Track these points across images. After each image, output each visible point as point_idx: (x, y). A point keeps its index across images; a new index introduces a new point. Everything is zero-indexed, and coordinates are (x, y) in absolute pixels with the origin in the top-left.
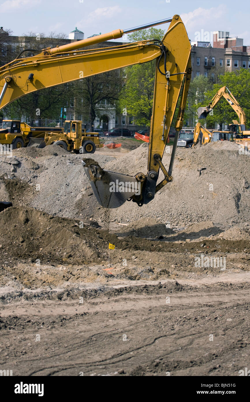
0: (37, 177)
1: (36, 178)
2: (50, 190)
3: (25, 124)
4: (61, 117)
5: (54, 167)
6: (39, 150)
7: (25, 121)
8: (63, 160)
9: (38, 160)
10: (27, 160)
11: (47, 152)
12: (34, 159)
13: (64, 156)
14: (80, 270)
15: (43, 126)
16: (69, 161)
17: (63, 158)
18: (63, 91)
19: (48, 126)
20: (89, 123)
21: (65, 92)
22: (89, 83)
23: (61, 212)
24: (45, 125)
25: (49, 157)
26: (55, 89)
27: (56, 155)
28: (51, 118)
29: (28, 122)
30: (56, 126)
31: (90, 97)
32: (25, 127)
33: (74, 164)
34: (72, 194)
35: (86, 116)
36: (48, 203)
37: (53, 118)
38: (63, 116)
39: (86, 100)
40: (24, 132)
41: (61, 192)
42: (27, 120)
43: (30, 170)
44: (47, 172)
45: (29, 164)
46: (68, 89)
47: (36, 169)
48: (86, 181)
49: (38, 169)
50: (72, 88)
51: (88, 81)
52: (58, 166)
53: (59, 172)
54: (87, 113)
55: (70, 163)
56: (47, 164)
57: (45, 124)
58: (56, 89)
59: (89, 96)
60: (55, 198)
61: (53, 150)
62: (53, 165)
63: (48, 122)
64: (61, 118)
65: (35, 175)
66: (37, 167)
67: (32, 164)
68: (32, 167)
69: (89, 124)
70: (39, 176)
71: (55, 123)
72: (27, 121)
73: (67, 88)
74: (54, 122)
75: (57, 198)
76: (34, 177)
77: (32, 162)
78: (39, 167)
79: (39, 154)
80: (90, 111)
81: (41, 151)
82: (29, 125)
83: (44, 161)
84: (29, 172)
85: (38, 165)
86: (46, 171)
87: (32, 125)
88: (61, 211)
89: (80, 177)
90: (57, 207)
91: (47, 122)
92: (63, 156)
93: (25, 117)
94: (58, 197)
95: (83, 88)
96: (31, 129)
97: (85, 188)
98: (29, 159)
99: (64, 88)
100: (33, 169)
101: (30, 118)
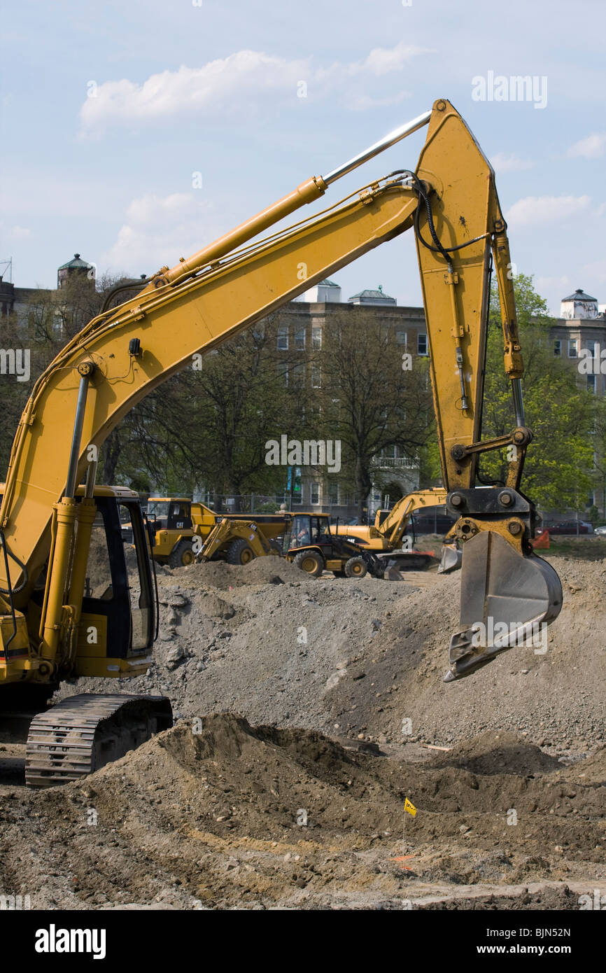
0: (230, 635)
1: (228, 638)
2: (262, 667)
3: (202, 508)
4: (289, 489)
5: (272, 612)
6: (235, 570)
7: (203, 501)
8: (293, 595)
9: (233, 596)
10: (206, 595)
11: (256, 574)
12: (222, 592)
13: (295, 584)
14: (335, 860)
15: (245, 511)
16: (308, 598)
17: (292, 591)
18: (293, 428)
19: (259, 512)
20: (356, 503)
21: (298, 430)
22: (354, 408)
23: (288, 721)
24: (249, 508)
25: (258, 587)
26: (273, 423)
27: (276, 581)
28: (264, 491)
29: (209, 503)
30: (276, 512)
31: (357, 441)
32: (203, 514)
33: (318, 603)
34: (316, 675)
35: (348, 485)
36: (256, 697)
37: (270, 492)
38: (293, 487)
39: (349, 448)
40: (199, 526)
41: (289, 673)
42: (206, 498)
43: (213, 619)
44: (255, 625)
45: (211, 605)
46: (305, 421)
47: (228, 616)
48: (348, 645)
49: (232, 616)
50: (315, 419)
51: (353, 403)
52: (280, 609)
53: (283, 624)
54: (351, 479)
55: (310, 601)
56: (253, 605)
57: (250, 506)
58: (276, 421)
59: (355, 437)
60: (274, 687)
61: (271, 569)
62: (268, 606)
63: (257, 502)
64: (287, 492)
65: (226, 631)
66: (230, 611)
67: (218, 606)
68: (219, 611)
69: (356, 505)
70: (236, 635)
71: (275, 503)
72: (206, 500)
73: (303, 418)
74: (271, 501)
75: (279, 687)
76: (224, 637)
77: (219, 599)
78: (234, 613)
79: (238, 578)
80: (357, 475)
81: (241, 572)
82: (212, 509)
83: (248, 598)
84: (211, 624)
85: (232, 607)
86: (252, 621)
87: (219, 509)
88: (288, 717)
89: (333, 635)
90: (279, 708)
91: (255, 502)
92: (292, 585)
93: (203, 490)
94: (280, 683)
95: (340, 418)
96: (216, 518)
97: (346, 662)
98: (210, 592)
99: (296, 420)
100: (220, 616)
101: (214, 491)
